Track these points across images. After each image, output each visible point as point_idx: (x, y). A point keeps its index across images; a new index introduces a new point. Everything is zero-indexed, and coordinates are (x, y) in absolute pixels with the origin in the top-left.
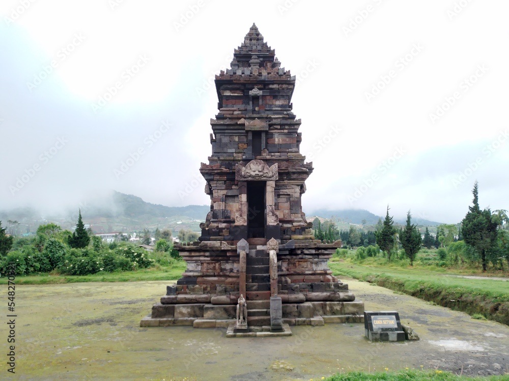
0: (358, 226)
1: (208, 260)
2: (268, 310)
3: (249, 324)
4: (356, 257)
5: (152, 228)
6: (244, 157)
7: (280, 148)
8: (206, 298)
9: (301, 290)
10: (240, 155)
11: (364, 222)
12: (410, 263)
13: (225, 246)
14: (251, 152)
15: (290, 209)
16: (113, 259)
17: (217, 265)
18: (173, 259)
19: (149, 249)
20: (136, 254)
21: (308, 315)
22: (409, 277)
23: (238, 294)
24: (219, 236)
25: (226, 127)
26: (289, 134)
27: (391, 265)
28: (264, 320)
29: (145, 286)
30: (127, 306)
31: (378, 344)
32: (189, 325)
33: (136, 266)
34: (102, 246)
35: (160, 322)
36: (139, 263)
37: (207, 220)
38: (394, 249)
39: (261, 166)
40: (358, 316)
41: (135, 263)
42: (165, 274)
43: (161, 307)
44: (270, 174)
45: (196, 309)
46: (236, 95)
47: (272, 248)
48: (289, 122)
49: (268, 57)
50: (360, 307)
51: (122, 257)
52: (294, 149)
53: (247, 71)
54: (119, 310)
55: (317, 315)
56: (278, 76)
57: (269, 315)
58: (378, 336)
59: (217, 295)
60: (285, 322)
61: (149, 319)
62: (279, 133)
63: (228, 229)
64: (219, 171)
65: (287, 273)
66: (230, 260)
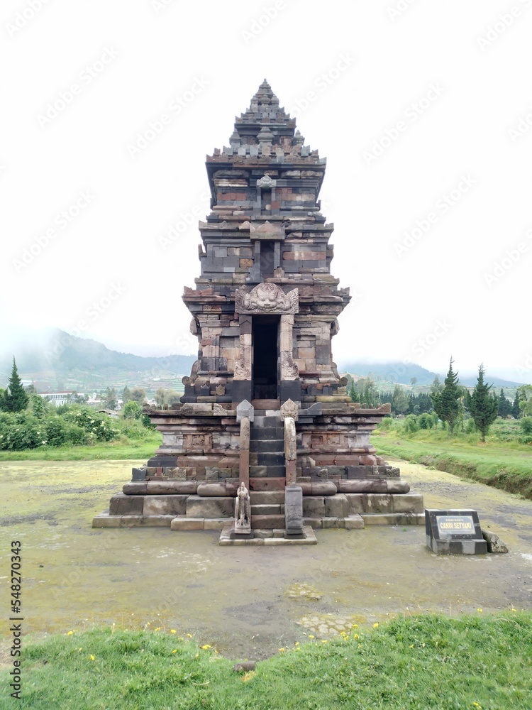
0: (406, 387)
1: (193, 431)
2: (282, 506)
3: (254, 526)
4: (404, 430)
5: (119, 385)
6: (248, 279)
7: (302, 267)
8: (190, 487)
9: (331, 476)
10: (242, 276)
11: (414, 381)
12: (482, 438)
13: (219, 410)
14: (259, 272)
15: (315, 357)
16: (60, 428)
17: (207, 438)
18: (146, 430)
19: (114, 415)
20: (93, 422)
21: (341, 513)
22: (483, 459)
23: (238, 481)
24: (211, 395)
25: (220, 234)
26: (316, 245)
27: (454, 440)
28: (276, 521)
29: (105, 467)
30: (77, 495)
31: (445, 558)
32: (164, 526)
33: (93, 439)
34: (45, 409)
35: (122, 520)
36: (98, 435)
37: (193, 372)
38: (459, 418)
39: (273, 292)
40: (414, 515)
41: (92, 435)
42: (134, 451)
43: (123, 499)
44: (287, 305)
45: (176, 503)
46: (237, 186)
47: (288, 413)
48: (315, 227)
49: (285, 131)
50: (418, 502)
51: (73, 426)
52: (323, 269)
53: (254, 150)
54: (63, 502)
55: (354, 513)
56: (299, 157)
57: (284, 513)
58: (447, 547)
59: (207, 483)
60: (306, 523)
61: (106, 516)
62: (300, 243)
63: (223, 385)
64: (211, 300)
65: (309, 450)
66: (226, 431)
